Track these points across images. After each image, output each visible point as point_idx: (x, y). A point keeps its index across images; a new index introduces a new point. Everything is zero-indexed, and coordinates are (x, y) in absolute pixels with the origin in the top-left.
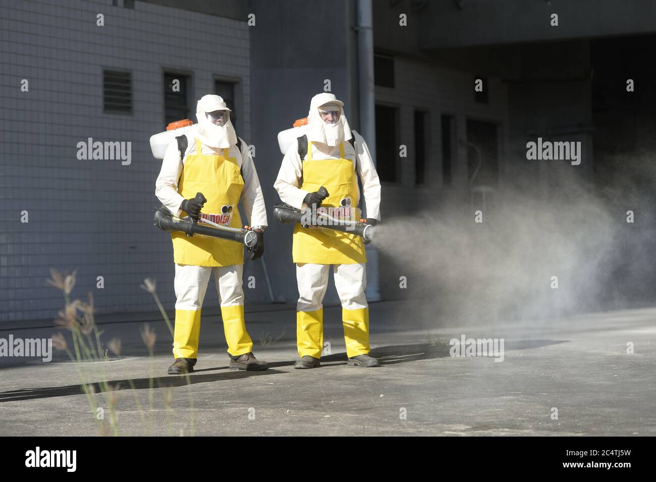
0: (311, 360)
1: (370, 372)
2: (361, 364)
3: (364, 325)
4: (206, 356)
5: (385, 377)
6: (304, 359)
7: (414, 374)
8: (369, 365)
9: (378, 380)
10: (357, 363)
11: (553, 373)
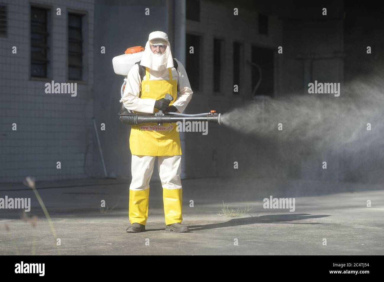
0: (138, 226)
1: (182, 236)
2: (176, 230)
3: (179, 201)
4: (61, 220)
5: (194, 241)
6: (134, 225)
7: (214, 239)
8: (181, 231)
9: (189, 243)
10: (173, 230)
11: (317, 241)
